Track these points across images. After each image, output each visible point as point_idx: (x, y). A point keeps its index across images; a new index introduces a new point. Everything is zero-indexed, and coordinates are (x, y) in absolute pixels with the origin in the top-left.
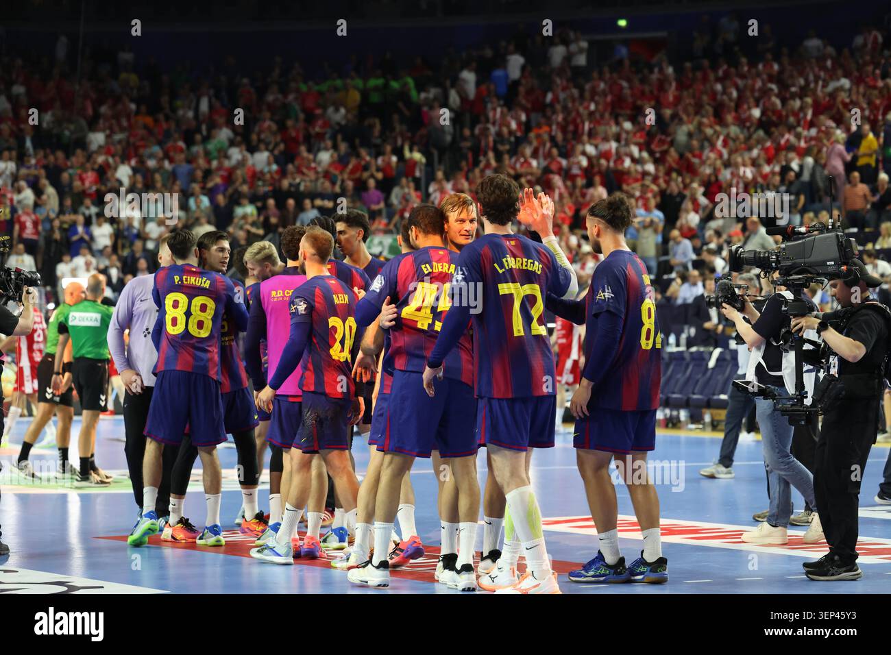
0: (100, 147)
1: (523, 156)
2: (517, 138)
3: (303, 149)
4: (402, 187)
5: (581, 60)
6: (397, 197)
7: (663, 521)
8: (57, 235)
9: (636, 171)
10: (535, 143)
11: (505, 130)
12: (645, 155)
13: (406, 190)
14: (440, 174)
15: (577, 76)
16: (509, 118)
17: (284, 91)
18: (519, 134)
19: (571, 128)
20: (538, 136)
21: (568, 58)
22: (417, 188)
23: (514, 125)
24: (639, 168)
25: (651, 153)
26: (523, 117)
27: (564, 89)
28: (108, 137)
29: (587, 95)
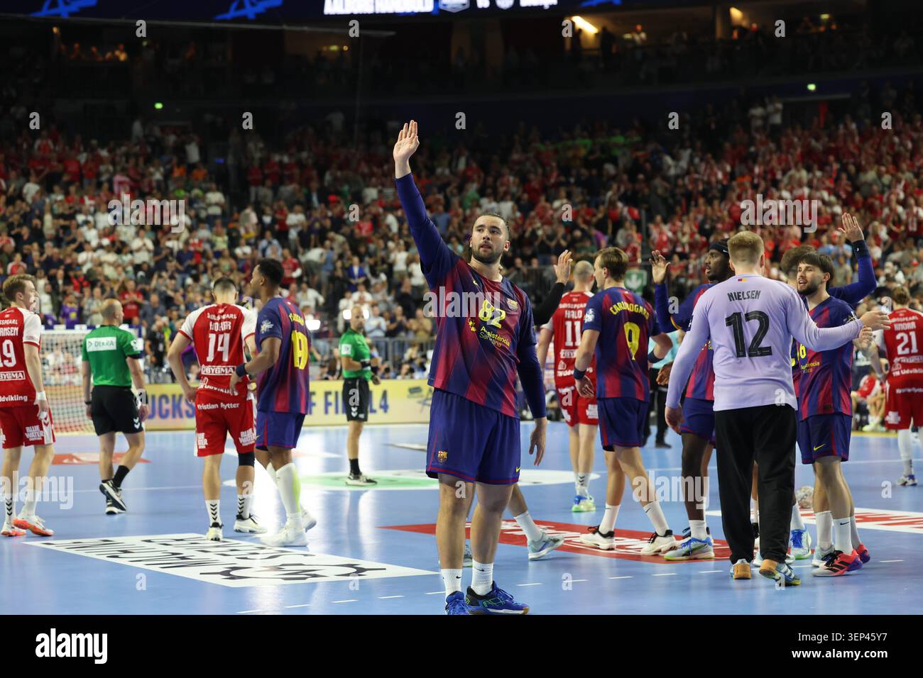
0: (373, 201)
1: (731, 199)
2: (723, 186)
3: (543, 198)
4: (626, 229)
5: (777, 119)
6: (622, 237)
7: (857, 511)
8: (339, 273)
9: (826, 212)
10: (738, 191)
11: (713, 179)
12: (833, 199)
13: (630, 232)
14: (659, 218)
15: (774, 133)
16: (715, 169)
17: (525, 151)
18: (725, 183)
19: (769, 176)
20: (741, 185)
21: (765, 118)
22: (639, 231)
23: (720, 175)
24: (829, 210)
25: (838, 197)
26: (728, 168)
27: (763, 143)
28: (380, 192)
29: (784, 148)
